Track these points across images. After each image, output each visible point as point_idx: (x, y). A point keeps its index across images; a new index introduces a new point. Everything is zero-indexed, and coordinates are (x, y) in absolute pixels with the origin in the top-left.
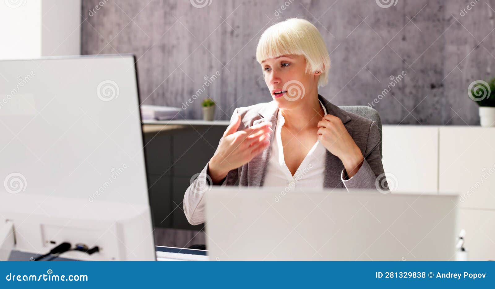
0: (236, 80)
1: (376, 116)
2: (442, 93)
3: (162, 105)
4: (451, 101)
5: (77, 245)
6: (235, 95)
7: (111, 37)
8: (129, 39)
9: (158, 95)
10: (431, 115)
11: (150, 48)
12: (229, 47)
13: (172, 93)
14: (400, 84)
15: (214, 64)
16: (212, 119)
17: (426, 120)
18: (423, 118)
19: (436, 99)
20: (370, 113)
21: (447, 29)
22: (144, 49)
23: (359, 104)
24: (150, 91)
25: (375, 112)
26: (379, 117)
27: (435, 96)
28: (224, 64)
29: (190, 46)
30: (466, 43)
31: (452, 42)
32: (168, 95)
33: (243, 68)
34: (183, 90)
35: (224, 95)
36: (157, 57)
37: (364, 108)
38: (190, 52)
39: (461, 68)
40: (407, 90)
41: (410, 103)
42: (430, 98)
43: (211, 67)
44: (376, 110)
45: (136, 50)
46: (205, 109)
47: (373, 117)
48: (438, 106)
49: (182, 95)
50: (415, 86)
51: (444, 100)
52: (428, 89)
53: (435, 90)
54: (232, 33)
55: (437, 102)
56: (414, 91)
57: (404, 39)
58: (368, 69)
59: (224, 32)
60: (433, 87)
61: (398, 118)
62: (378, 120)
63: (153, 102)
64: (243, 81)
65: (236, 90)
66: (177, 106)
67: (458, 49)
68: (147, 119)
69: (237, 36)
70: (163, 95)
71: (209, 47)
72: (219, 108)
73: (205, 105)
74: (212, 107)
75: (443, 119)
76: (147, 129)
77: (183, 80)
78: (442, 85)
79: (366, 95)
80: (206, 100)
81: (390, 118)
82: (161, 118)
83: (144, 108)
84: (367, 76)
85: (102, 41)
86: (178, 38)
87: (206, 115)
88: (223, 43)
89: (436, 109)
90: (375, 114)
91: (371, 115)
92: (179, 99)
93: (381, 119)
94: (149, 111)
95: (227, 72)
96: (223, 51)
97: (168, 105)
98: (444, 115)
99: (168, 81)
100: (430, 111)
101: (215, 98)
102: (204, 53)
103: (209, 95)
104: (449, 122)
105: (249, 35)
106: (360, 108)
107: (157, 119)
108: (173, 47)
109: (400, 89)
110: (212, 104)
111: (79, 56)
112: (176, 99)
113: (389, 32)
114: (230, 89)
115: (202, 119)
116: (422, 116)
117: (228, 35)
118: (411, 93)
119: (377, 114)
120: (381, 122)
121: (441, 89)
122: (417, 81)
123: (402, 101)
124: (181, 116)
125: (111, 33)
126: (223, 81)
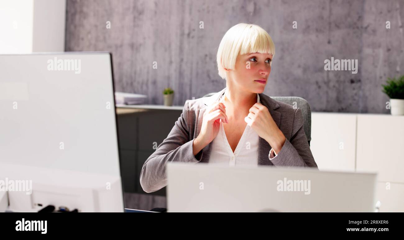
0: (191, 74)
1: (306, 105)
2: (360, 87)
3: (130, 92)
4: (367, 94)
5: (60, 208)
6: (191, 86)
7: (89, 36)
8: (105, 39)
9: (127, 84)
10: (351, 105)
11: (121, 46)
12: (186, 46)
13: (138, 83)
14: (326, 79)
15: (173, 59)
16: (171, 105)
17: (346, 109)
18: (344, 107)
19: (355, 92)
20: (301, 103)
21: (365, 35)
22: (117, 47)
23: (292, 95)
24: (121, 81)
25: (306, 102)
26: (309, 106)
27: (354, 89)
28: (182, 60)
29: (154, 44)
30: (380, 46)
31: (369, 46)
32: (135, 84)
33: (197, 63)
34: (148, 81)
35: (181, 85)
36: (127, 53)
37: (297, 98)
38: (154, 50)
39: (376, 67)
40: (331, 84)
41: (333, 95)
42: (350, 91)
43: (171, 62)
44: (307, 100)
45: (110, 47)
46: (166, 97)
47: (304, 106)
48: (356, 98)
49: (147, 85)
50: (338, 81)
51: (361, 93)
52: (348, 84)
53: (354, 85)
54: (189, 35)
55: (356, 94)
56: (337, 85)
57: (329, 42)
58: (299, 66)
59: (182, 34)
60: (352, 82)
61: (324, 107)
62: (308, 108)
63: (123, 90)
64: (197, 74)
65: (191, 81)
66: (142, 94)
67: (374, 52)
68: (120, 103)
69: (193, 37)
70: (132, 84)
71: (170, 45)
72: (177, 96)
73: (166, 93)
74: (171, 95)
75: (360, 108)
76: (119, 111)
77: (148, 73)
78: (359, 81)
79: (297, 87)
80: (167, 89)
81: (317, 106)
82: (129, 103)
83: (117, 94)
84: (298, 72)
85: (83, 39)
86: (144, 38)
87: (166, 102)
88: (181, 43)
89: (354, 100)
90: (306, 104)
91: (303, 104)
92: (145, 88)
93: (310, 108)
94: (121, 97)
95: (184, 67)
96: (181, 50)
97: (135, 93)
98: (361, 105)
99: (135, 73)
100: (350, 101)
101: (174, 87)
102: (166, 50)
103: (169, 85)
104: (365, 111)
105: (202, 37)
106: (294, 98)
107: (126, 104)
108: (140, 45)
109: (325, 83)
110: (171, 92)
111: (63, 52)
112: (142, 87)
113: (317, 36)
114: (186, 80)
115: (162, 104)
116: (343, 106)
117: (186, 36)
118: (334, 86)
119: (307, 104)
120: (310, 110)
121: (359, 84)
122: (340, 77)
123: (327, 93)
124: (146, 102)
125: (89, 33)
126: (181, 74)
